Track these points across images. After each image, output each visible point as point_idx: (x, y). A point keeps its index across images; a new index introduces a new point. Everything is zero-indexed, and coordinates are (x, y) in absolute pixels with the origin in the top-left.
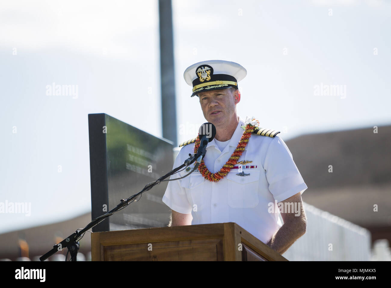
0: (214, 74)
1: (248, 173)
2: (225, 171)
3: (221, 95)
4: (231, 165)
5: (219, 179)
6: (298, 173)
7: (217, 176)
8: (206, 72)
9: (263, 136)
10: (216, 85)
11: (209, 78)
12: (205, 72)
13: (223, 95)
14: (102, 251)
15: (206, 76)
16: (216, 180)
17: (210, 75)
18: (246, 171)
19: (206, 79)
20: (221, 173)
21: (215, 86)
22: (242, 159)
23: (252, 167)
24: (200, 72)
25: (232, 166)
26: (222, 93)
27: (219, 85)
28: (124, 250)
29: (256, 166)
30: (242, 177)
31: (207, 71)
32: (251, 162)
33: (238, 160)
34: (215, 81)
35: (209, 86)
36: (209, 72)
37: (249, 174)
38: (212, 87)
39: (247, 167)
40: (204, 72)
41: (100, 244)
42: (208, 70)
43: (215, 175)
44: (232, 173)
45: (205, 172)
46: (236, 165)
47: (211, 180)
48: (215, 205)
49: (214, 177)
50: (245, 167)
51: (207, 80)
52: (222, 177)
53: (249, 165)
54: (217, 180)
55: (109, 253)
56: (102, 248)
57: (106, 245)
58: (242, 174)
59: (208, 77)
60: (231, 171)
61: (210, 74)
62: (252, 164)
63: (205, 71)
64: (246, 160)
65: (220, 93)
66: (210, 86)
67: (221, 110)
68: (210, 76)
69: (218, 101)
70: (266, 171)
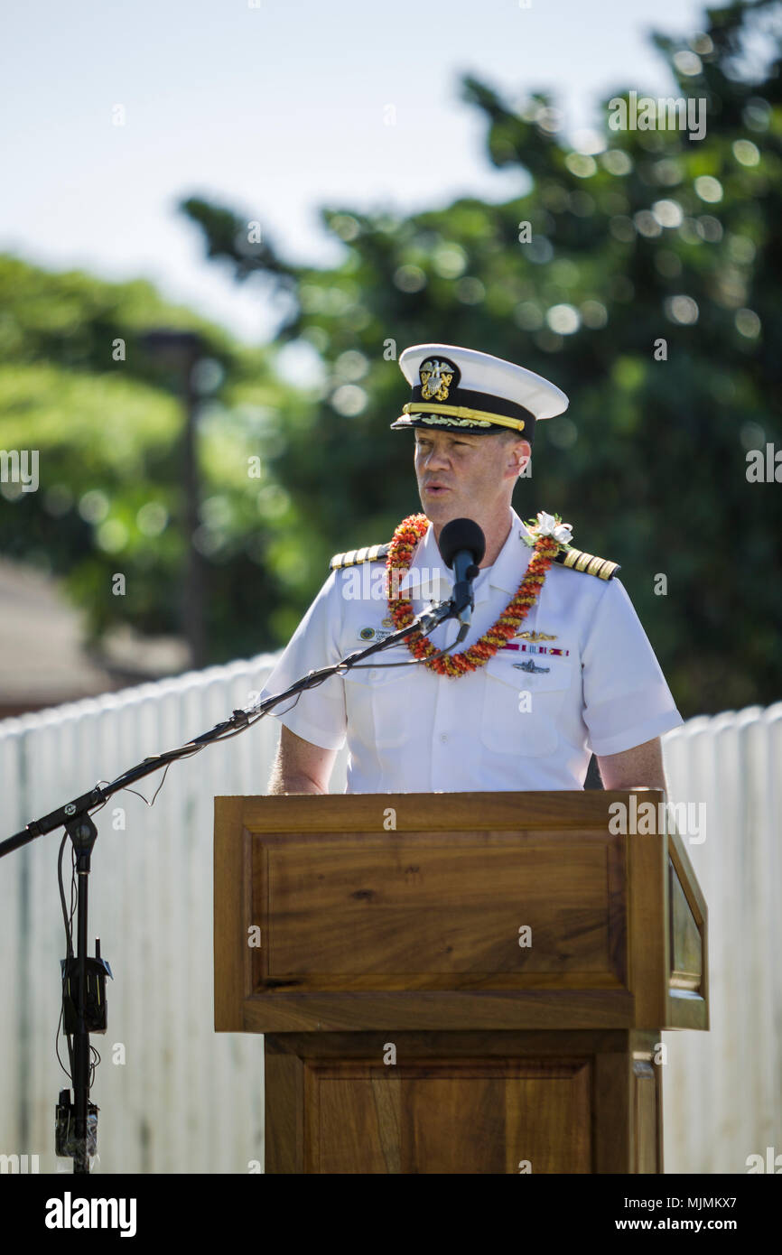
0: (461, 386)
1: (544, 667)
2: (484, 652)
3: (466, 447)
4: (503, 638)
5: (463, 671)
6: (662, 682)
7: (460, 662)
8: (441, 377)
9: (579, 571)
10: (454, 418)
11: (445, 394)
12: (438, 375)
13: (472, 446)
14: (247, 847)
15: (438, 387)
16: (456, 672)
17: (448, 387)
18: (540, 660)
19: (437, 394)
20: (473, 656)
21: (450, 420)
22: (527, 626)
23: (557, 652)
24: (427, 372)
25: (501, 643)
26: (469, 442)
27: (462, 419)
28: (317, 845)
29: (568, 652)
30: (530, 675)
31: (443, 375)
32: (553, 638)
33: (516, 629)
34: (457, 405)
35: (436, 414)
36: (447, 380)
37: (547, 670)
38: (443, 421)
39: (541, 650)
40: (435, 376)
41: (244, 826)
42: (446, 374)
43: (455, 661)
44: (499, 659)
45: (426, 646)
46: (512, 641)
47: (442, 670)
48: (444, 737)
49: (453, 663)
50: (537, 650)
51: (439, 398)
52: (474, 667)
53: (549, 645)
54: (460, 672)
55: (270, 852)
56: (247, 837)
57: (261, 831)
58: (529, 667)
59: (442, 390)
60: (498, 654)
61: (448, 384)
62: (555, 645)
63: (440, 374)
64: (536, 631)
65: (462, 440)
66: (439, 416)
67: (449, 487)
68: (446, 390)
69: (453, 461)
70: (583, 666)
